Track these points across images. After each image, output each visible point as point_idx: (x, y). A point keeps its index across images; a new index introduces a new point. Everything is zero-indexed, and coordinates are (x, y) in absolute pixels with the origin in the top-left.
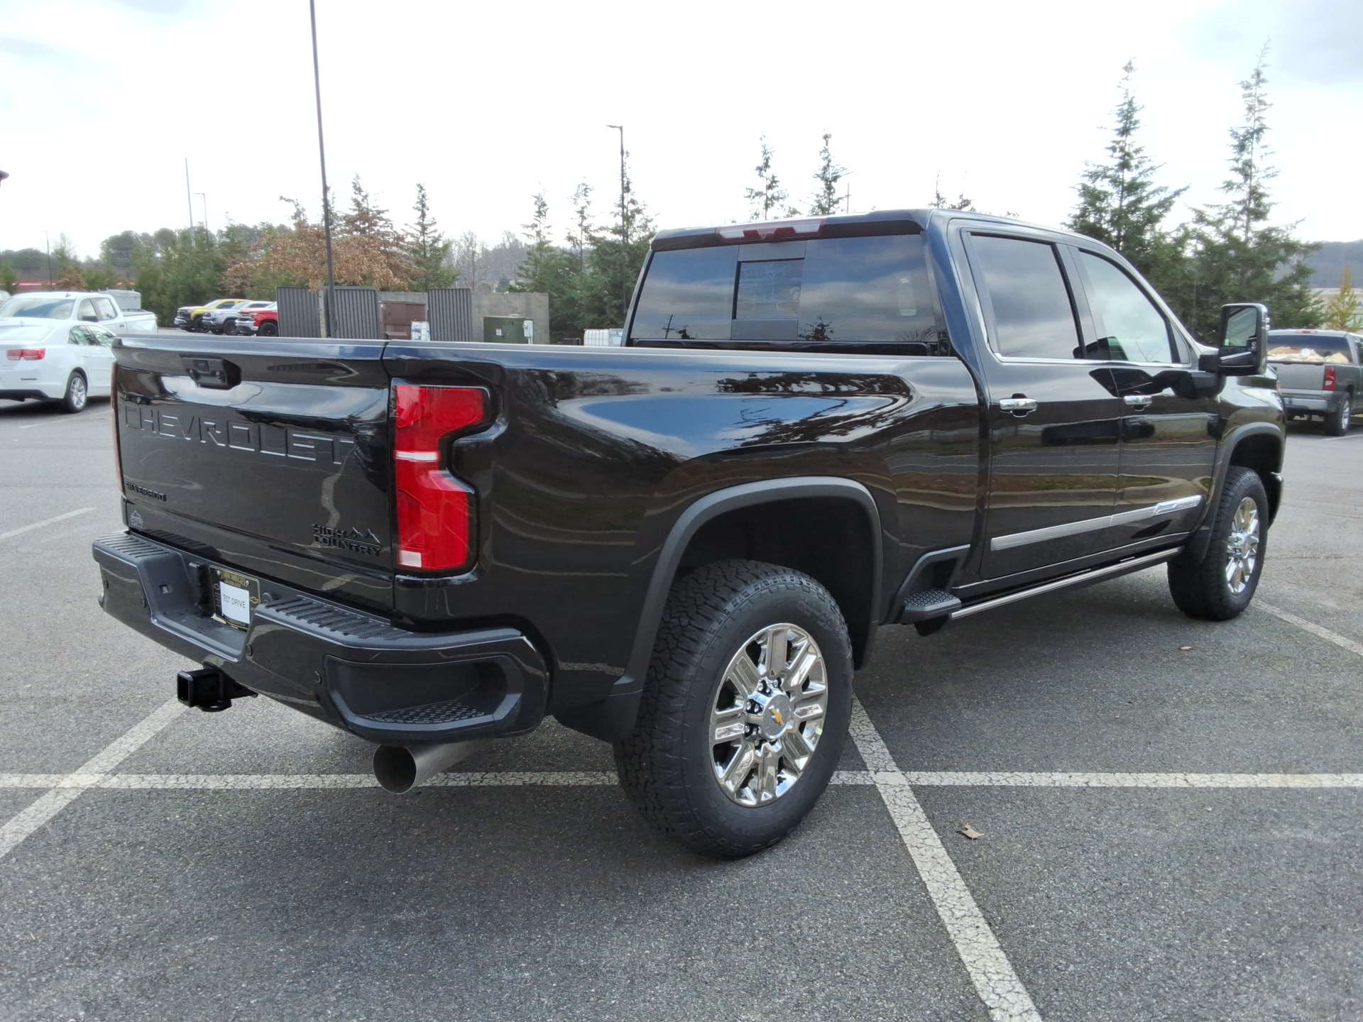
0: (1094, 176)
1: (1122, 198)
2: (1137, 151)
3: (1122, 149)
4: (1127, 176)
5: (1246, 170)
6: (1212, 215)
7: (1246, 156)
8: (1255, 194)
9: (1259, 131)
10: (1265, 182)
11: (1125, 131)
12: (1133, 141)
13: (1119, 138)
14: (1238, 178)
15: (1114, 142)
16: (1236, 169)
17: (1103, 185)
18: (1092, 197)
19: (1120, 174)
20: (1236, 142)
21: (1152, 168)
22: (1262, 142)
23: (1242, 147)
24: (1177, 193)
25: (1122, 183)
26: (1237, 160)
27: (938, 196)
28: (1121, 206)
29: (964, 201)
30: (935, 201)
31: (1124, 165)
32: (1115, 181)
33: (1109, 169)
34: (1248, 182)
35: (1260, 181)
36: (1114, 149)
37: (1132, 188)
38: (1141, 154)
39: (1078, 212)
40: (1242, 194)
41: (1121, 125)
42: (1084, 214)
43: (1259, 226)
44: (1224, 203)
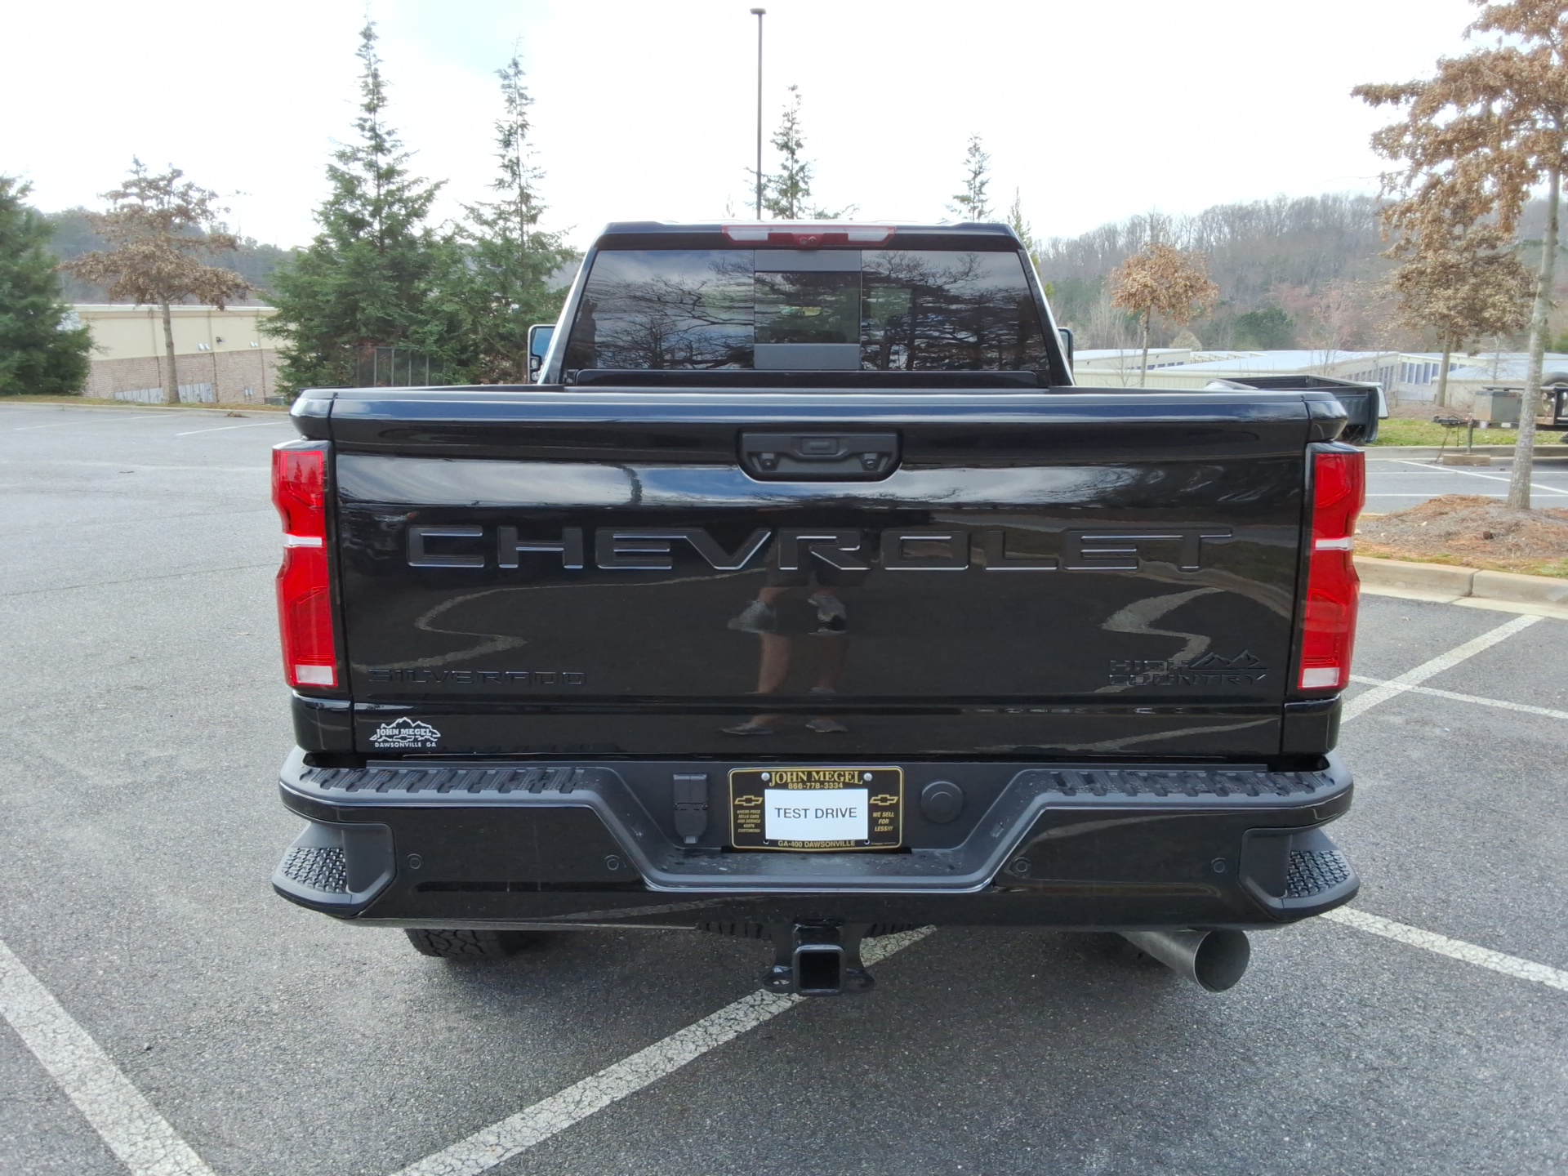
0: (342, 156)
1: (379, 186)
2: (389, 133)
3: (373, 129)
4: (383, 161)
5: (513, 167)
6: (489, 214)
7: (511, 154)
8: (525, 197)
9: (523, 126)
10: (534, 182)
11: (371, 108)
12: (384, 119)
13: (366, 115)
14: (507, 176)
15: (360, 119)
16: (505, 166)
17: (356, 169)
18: (349, 186)
19: (374, 158)
20: (501, 137)
21: (406, 155)
22: (528, 140)
23: (507, 143)
24: (437, 186)
25: (379, 168)
26: (503, 157)
27: (136, 162)
28: (379, 195)
29: (175, 171)
30: (134, 167)
31: (379, 148)
32: (371, 165)
33: (358, 150)
34: (518, 181)
35: (530, 181)
36: (363, 128)
37: (387, 175)
38: (394, 137)
39: (331, 198)
40: (513, 194)
41: (366, 100)
42: (337, 201)
43: (531, 229)
44: (497, 202)
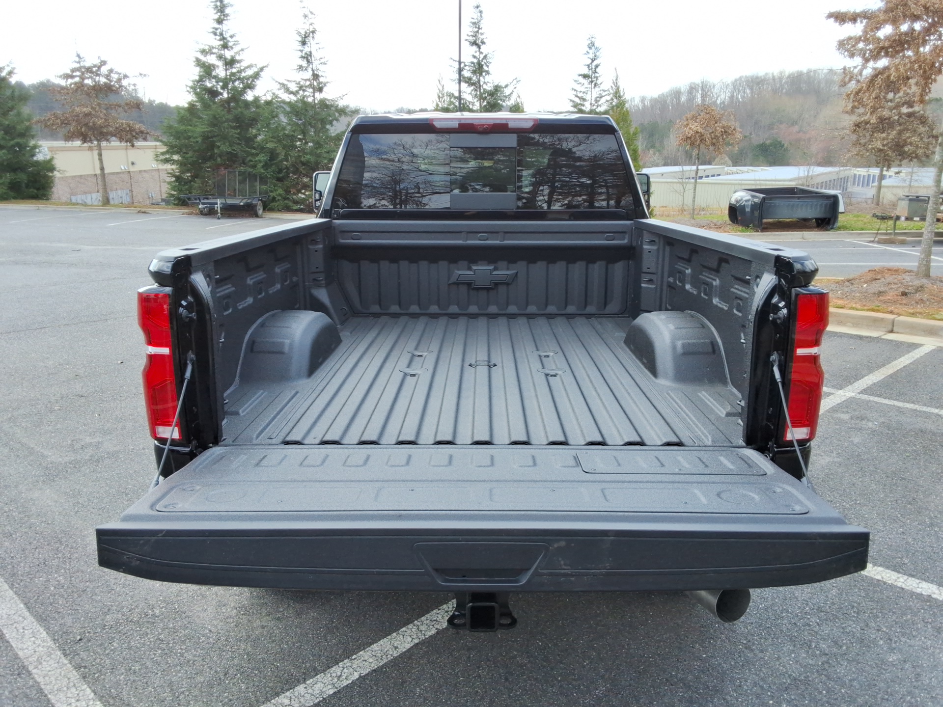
0: (203, 52)
1: (226, 70)
2: (231, 37)
3: (221, 34)
4: (228, 54)
5: (308, 57)
6: (293, 87)
7: (307, 49)
8: (316, 76)
9: (313, 32)
10: (321, 67)
11: (220, 21)
12: (228, 27)
13: (217, 26)
14: (304, 63)
15: (214, 28)
16: (302, 57)
17: (211, 59)
18: (207, 70)
19: (223, 52)
20: (300, 39)
21: (242, 50)
22: (316, 40)
23: (304, 43)
24: (262, 69)
25: (225, 59)
26: (302, 51)
27: (78, 56)
28: (227, 75)
29: (102, 61)
30: (77, 59)
31: (225, 46)
32: (220, 57)
33: (213, 48)
34: (311, 66)
35: (318, 66)
36: (215, 34)
37: (230, 63)
38: (234, 39)
39: (197, 78)
40: (308, 75)
41: (216, 16)
42: (201, 80)
43: (319, 96)
44: (298, 80)
